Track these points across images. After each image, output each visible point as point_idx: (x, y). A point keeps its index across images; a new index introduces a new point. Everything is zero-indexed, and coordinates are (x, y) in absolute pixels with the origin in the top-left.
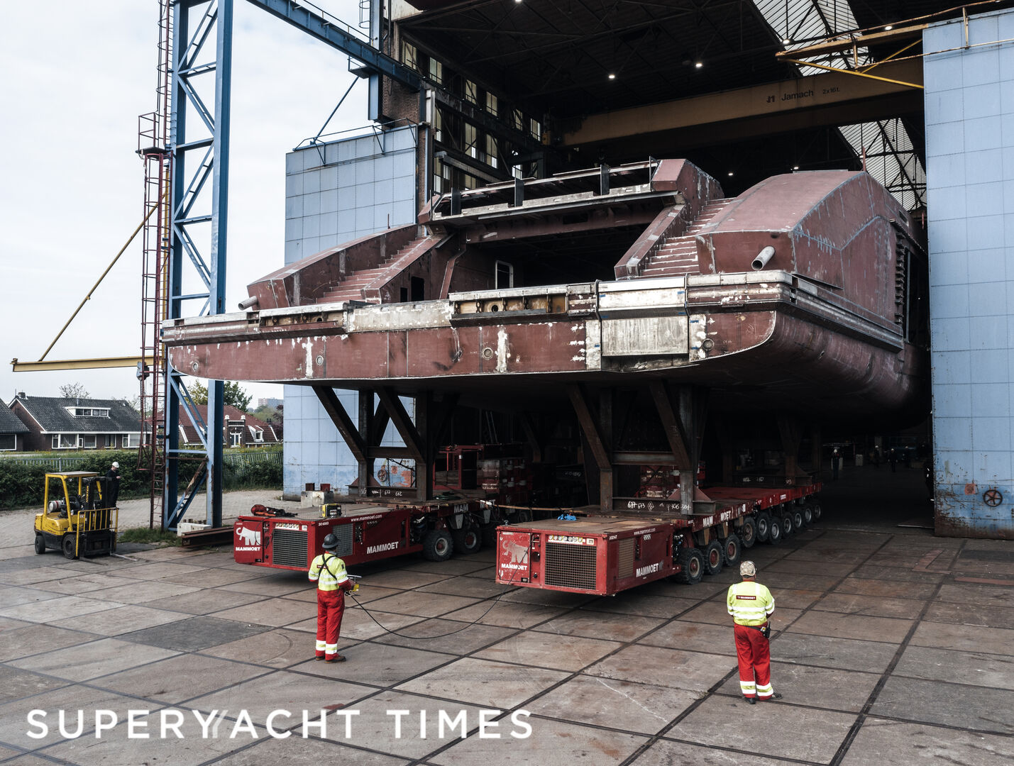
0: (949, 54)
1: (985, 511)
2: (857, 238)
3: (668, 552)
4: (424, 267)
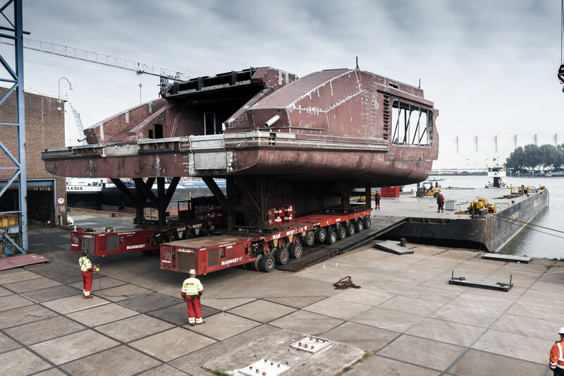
2: (342, 104)
3: (246, 253)
4: (162, 119)
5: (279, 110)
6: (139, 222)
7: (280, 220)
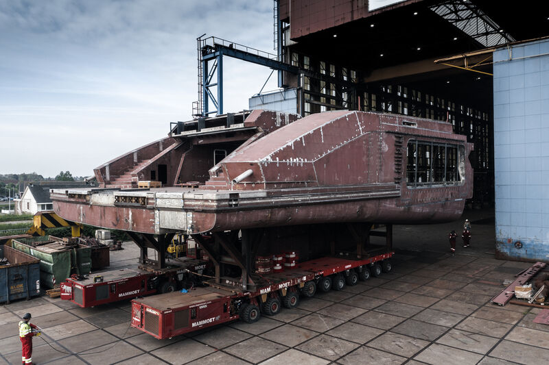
0: (503, 62)
1: (515, 250)
2: (336, 150)
3: (225, 311)
4: (166, 159)
5: (252, 164)
6: (142, 262)
7: (280, 268)
